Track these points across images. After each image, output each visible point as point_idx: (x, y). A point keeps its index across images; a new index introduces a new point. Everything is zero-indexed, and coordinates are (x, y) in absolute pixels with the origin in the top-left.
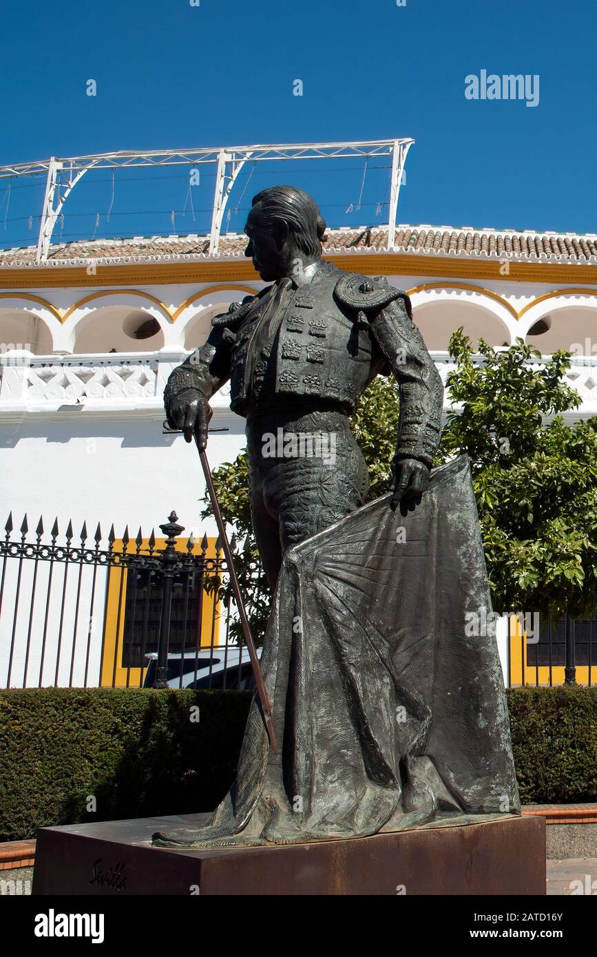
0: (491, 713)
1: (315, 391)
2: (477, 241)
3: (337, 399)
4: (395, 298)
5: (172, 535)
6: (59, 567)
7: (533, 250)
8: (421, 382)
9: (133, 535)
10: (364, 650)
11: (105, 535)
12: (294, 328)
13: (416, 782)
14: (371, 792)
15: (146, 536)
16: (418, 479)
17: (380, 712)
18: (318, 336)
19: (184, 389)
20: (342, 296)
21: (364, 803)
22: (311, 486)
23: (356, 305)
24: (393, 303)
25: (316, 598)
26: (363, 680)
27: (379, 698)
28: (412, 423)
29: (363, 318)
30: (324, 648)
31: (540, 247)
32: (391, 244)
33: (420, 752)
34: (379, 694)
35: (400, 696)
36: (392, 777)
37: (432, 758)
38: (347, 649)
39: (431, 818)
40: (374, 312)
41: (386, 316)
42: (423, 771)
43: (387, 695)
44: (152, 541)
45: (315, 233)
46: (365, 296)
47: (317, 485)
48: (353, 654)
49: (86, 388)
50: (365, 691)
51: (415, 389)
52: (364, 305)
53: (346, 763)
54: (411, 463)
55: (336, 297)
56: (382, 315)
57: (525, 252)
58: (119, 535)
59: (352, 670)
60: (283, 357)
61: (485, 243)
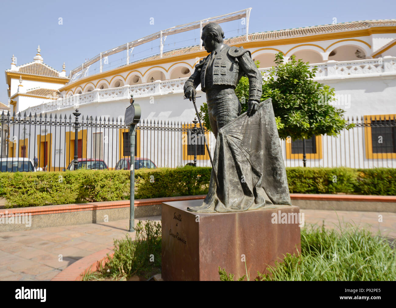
0: (280, 175)
1: (224, 83)
2: (272, 35)
3: (230, 85)
4: (246, 52)
5: (195, 123)
6: (170, 132)
7: (289, 35)
8: (255, 77)
9: (186, 124)
10: (242, 157)
11: (180, 124)
12: (217, 65)
13: (259, 195)
14: (246, 197)
15: (189, 123)
16: (256, 106)
17: (247, 175)
18: (223, 67)
19: (188, 87)
20: (230, 54)
21: (244, 201)
22: (225, 111)
23: (234, 56)
24: (246, 54)
25: (228, 143)
26: (242, 166)
27: (247, 171)
28: (253, 90)
29: (237, 60)
30: (230, 157)
31: (291, 33)
32: (247, 40)
33: (259, 186)
34: (247, 169)
35: (254, 170)
36: (251, 193)
37: (263, 188)
38: (237, 157)
39: (264, 206)
40: (240, 57)
41: (244, 58)
42: (261, 192)
43: (249, 170)
44: (191, 125)
45: (221, 36)
46: (237, 53)
47: (226, 110)
48: (239, 158)
49: (174, 88)
50: (243, 169)
51: (253, 79)
52: (236, 56)
53: (238, 189)
54: (254, 102)
55: (228, 55)
56: (242, 58)
57: (286, 36)
58: (183, 124)
59: (239, 163)
60: (214, 74)
61: (274, 35)
